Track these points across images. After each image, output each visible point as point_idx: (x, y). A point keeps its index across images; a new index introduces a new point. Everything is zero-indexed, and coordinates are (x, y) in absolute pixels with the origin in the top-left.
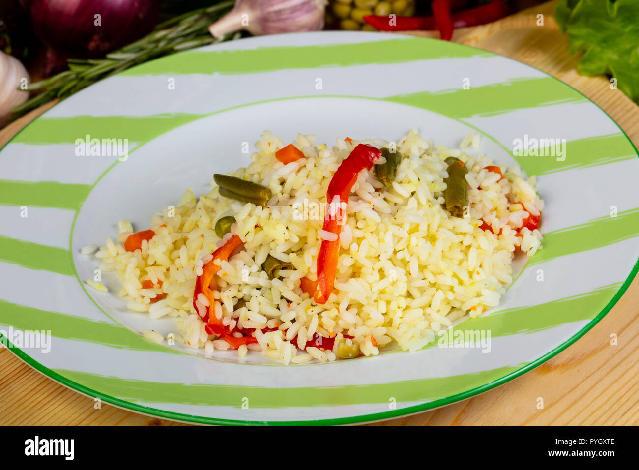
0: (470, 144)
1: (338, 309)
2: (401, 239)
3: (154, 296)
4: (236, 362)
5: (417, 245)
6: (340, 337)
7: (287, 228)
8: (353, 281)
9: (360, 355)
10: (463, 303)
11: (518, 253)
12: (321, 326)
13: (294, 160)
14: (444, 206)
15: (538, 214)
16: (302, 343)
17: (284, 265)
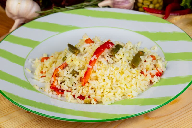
0: (154, 49)
1: (88, 88)
2: (112, 71)
3: (42, 76)
4: (57, 99)
5: (117, 74)
6: (87, 97)
7: (80, 62)
8: (94, 81)
9: (91, 103)
10: (127, 94)
11: (151, 82)
12: (82, 92)
13: (89, 43)
14: (130, 64)
15: (161, 72)
16: (76, 97)
17: (77, 73)
